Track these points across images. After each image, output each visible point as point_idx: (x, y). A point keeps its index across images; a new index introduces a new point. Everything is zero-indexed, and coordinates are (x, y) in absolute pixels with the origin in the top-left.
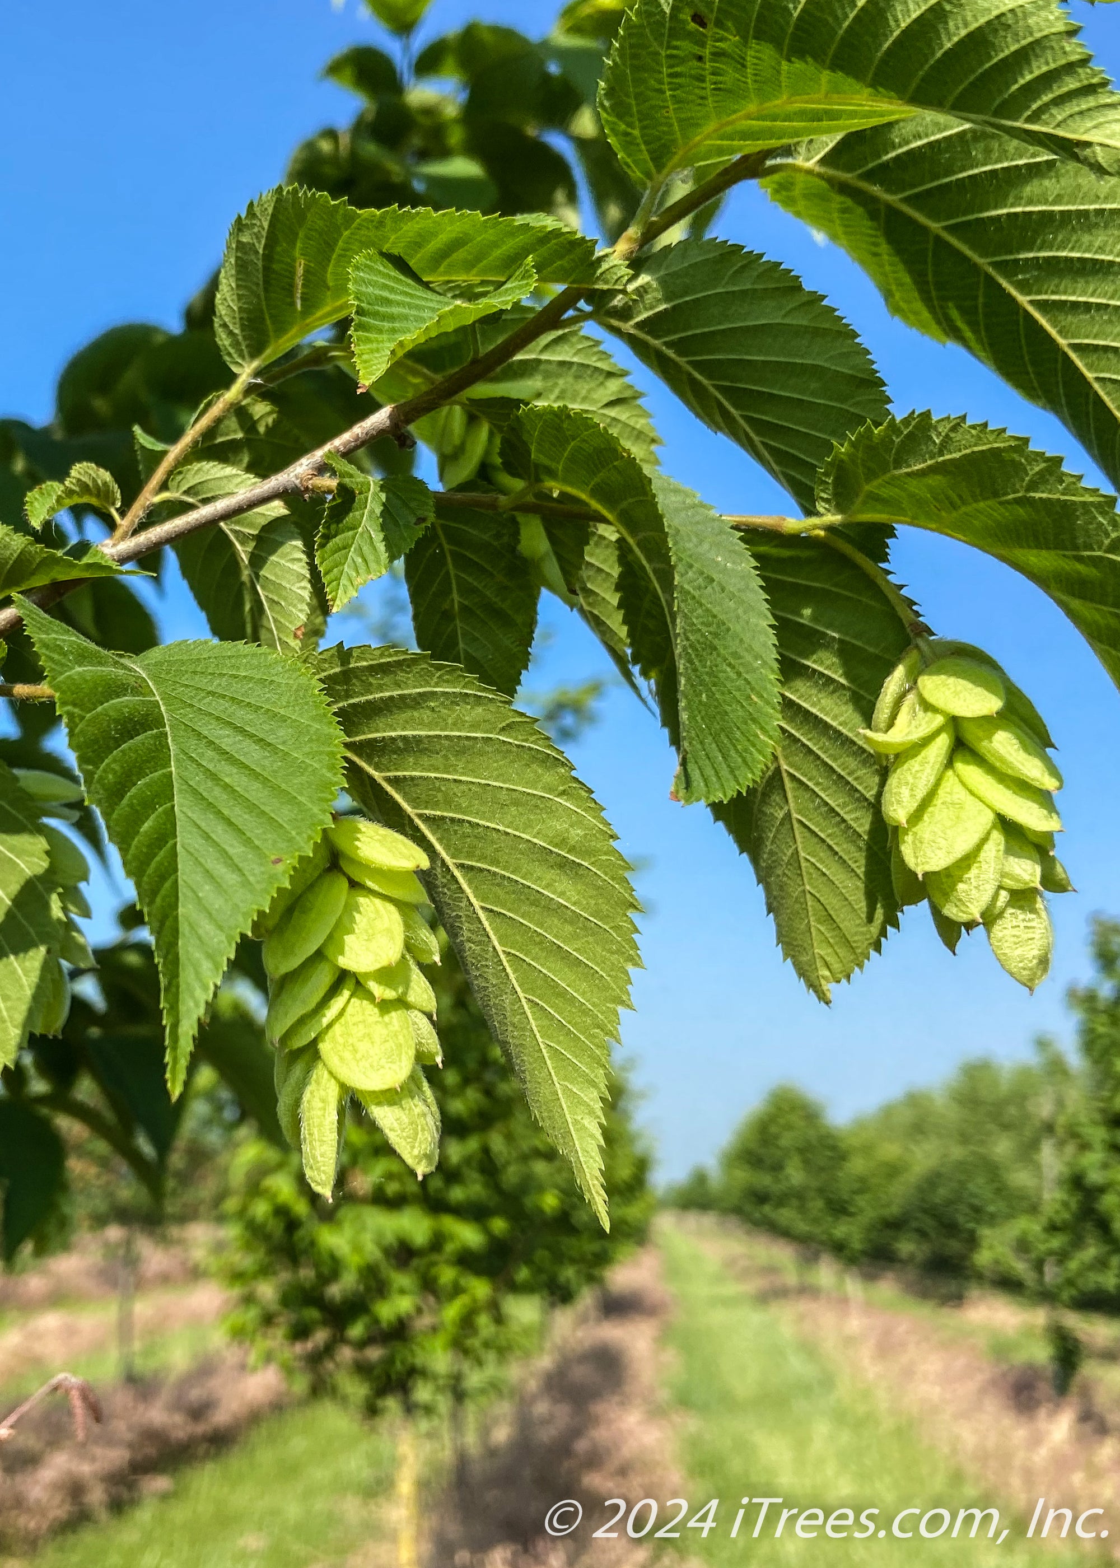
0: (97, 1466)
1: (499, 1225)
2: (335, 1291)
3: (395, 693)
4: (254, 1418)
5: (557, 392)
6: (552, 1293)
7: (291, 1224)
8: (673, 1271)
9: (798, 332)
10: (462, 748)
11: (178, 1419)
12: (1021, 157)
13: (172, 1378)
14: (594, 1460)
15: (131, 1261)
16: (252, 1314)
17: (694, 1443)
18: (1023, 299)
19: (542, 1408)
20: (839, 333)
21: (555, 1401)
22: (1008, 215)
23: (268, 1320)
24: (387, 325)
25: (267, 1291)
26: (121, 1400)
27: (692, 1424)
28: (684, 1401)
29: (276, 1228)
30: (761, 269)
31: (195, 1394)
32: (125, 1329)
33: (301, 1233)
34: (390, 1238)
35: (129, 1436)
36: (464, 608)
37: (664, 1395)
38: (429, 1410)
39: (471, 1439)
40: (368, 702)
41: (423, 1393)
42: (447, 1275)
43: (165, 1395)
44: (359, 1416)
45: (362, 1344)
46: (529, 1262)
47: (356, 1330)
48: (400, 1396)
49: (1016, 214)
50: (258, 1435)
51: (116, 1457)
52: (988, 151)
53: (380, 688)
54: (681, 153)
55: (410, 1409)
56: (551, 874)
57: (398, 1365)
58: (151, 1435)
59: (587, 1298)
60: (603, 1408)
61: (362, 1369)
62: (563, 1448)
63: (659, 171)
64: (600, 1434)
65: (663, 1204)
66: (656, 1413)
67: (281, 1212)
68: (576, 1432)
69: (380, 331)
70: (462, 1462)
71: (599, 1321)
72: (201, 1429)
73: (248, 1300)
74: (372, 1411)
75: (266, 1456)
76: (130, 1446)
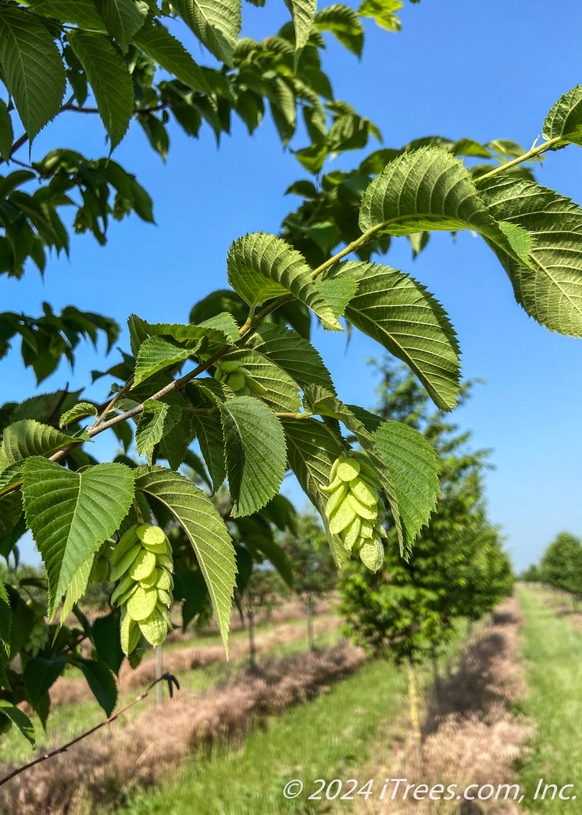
0: (302, 683)
1: (442, 592)
2: (380, 617)
3: (166, 480)
4: (361, 663)
5: (259, 360)
6: (471, 616)
7: (361, 591)
8: (524, 605)
9: (300, 352)
10: (186, 499)
11: (332, 664)
12: (377, 290)
13: (329, 649)
14: (491, 680)
15: (311, 605)
16: (351, 626)
17: (532, 672)
18: (388, 333)
19: (470, 660)
20: (313, 353)
21: (476, 658)
22: (377, 308)
23: (357, 628)
24: (152, 363)
25: (355, 617)
26: (311, 657)
27: (531, 665)
28: (528, 657)
29: (355, 593)
30: (288, 333)
31: (337, 655)
32: (310, 629)
33: (365, 596)
34: (399, 598)
35: (313, 671)
36: (209, 443)
37: (519, 654)
38: (419, 662)
39: (442, 672)
40: (158, 483)
41: (417, 655)
42: (423, 611)
43: (326, 656)
44: (393, 665)
45: (392, 638)
46: (457, 606)
47: (389, 632)
48: (408, 656)
49: (379, 308)
50: (363, 670)
51: (309, 678)
52: (366, 288)
53: (161, 479)
54: (257, 298)
55: (412, 662)
56: (213, 540)
57: (407, 645)
58: (321, 670)
59: (487, 617)
60: (496, 660)
61: (394, 647)
62: (477, 676)
63: (252, 303)
64: (493, 670)
65: (517, 580)
66: (517, 661)
67: (357, 587)
68: (483, 669)
69: (149, 366)
70: (438, 680)
71: (493, 626)
72: (339, 668)
73: (349, 621)
74: (398, 662)
75: (365, 678)
76: (314, 674)
